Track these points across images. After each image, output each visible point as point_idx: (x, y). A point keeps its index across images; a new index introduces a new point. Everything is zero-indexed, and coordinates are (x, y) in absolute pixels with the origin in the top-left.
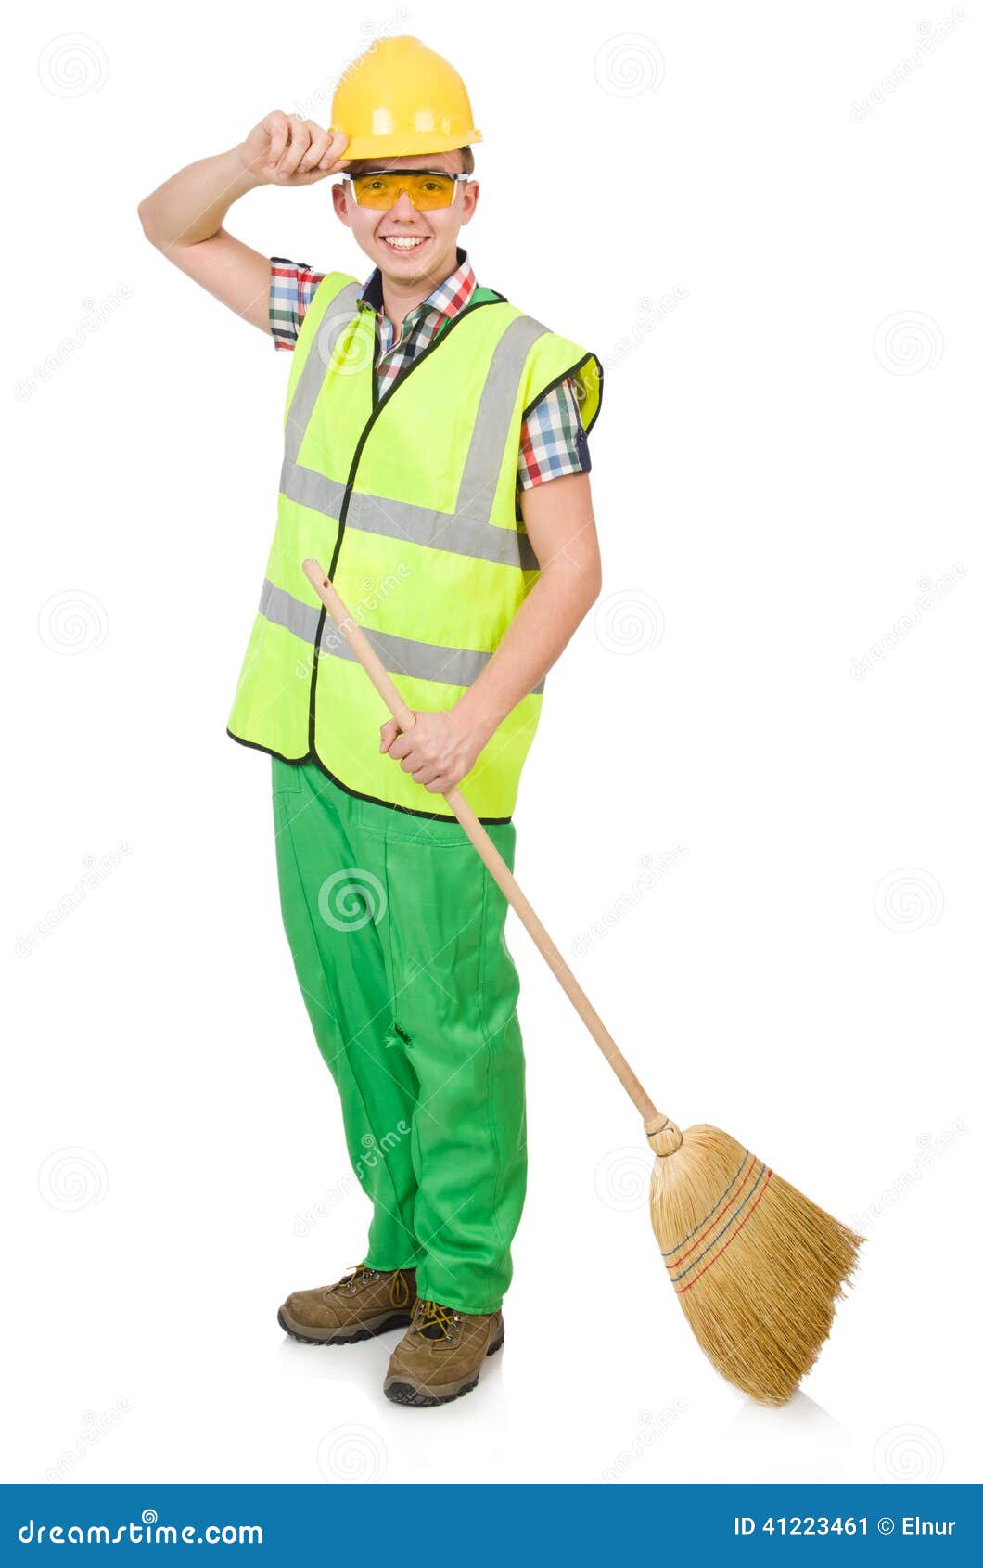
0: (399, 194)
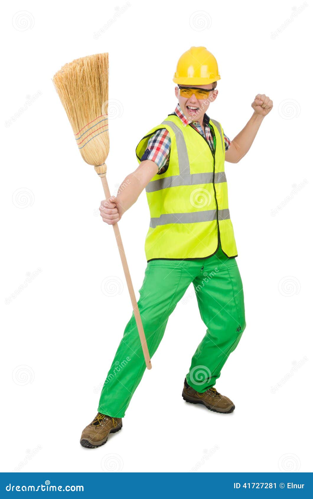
0: (193, 94)
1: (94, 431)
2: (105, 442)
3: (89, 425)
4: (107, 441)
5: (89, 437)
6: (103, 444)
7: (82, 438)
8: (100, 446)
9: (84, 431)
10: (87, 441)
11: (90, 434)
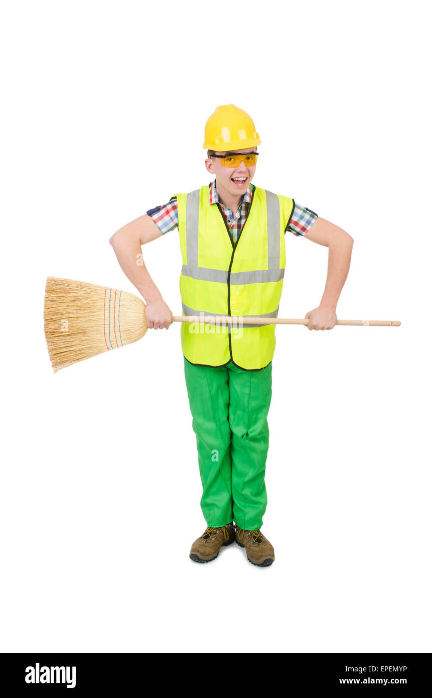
1: (203, 545)
2: (216, 557)
3: (199, 538)
4: (218, 555)
5: (198, 551)
6: (214, 559)
7: (191, 552)
8: (210, 560)
9: (194, 544)
10: (196, 556)
11: (199, 548)
